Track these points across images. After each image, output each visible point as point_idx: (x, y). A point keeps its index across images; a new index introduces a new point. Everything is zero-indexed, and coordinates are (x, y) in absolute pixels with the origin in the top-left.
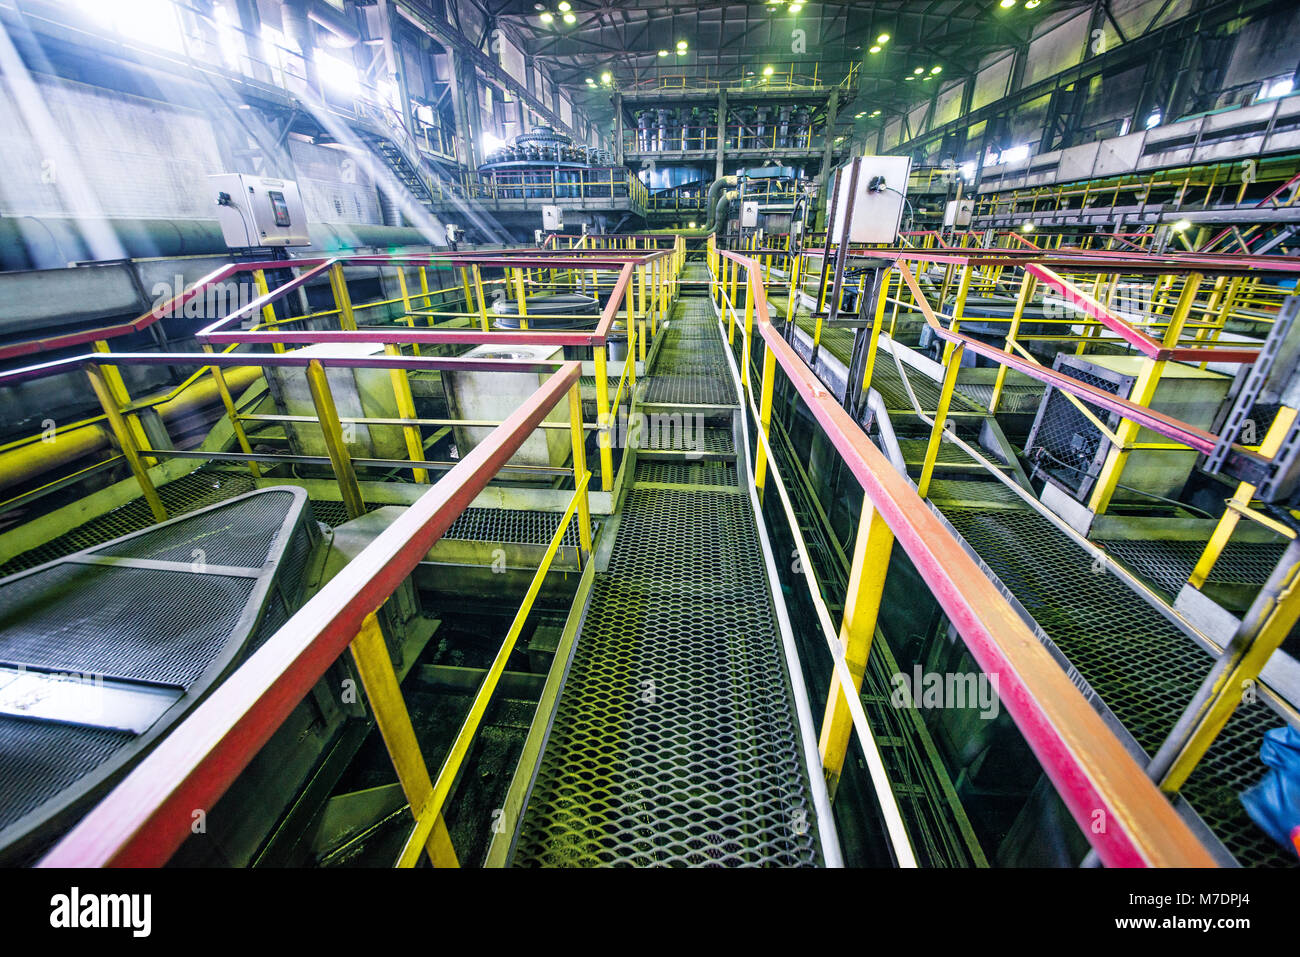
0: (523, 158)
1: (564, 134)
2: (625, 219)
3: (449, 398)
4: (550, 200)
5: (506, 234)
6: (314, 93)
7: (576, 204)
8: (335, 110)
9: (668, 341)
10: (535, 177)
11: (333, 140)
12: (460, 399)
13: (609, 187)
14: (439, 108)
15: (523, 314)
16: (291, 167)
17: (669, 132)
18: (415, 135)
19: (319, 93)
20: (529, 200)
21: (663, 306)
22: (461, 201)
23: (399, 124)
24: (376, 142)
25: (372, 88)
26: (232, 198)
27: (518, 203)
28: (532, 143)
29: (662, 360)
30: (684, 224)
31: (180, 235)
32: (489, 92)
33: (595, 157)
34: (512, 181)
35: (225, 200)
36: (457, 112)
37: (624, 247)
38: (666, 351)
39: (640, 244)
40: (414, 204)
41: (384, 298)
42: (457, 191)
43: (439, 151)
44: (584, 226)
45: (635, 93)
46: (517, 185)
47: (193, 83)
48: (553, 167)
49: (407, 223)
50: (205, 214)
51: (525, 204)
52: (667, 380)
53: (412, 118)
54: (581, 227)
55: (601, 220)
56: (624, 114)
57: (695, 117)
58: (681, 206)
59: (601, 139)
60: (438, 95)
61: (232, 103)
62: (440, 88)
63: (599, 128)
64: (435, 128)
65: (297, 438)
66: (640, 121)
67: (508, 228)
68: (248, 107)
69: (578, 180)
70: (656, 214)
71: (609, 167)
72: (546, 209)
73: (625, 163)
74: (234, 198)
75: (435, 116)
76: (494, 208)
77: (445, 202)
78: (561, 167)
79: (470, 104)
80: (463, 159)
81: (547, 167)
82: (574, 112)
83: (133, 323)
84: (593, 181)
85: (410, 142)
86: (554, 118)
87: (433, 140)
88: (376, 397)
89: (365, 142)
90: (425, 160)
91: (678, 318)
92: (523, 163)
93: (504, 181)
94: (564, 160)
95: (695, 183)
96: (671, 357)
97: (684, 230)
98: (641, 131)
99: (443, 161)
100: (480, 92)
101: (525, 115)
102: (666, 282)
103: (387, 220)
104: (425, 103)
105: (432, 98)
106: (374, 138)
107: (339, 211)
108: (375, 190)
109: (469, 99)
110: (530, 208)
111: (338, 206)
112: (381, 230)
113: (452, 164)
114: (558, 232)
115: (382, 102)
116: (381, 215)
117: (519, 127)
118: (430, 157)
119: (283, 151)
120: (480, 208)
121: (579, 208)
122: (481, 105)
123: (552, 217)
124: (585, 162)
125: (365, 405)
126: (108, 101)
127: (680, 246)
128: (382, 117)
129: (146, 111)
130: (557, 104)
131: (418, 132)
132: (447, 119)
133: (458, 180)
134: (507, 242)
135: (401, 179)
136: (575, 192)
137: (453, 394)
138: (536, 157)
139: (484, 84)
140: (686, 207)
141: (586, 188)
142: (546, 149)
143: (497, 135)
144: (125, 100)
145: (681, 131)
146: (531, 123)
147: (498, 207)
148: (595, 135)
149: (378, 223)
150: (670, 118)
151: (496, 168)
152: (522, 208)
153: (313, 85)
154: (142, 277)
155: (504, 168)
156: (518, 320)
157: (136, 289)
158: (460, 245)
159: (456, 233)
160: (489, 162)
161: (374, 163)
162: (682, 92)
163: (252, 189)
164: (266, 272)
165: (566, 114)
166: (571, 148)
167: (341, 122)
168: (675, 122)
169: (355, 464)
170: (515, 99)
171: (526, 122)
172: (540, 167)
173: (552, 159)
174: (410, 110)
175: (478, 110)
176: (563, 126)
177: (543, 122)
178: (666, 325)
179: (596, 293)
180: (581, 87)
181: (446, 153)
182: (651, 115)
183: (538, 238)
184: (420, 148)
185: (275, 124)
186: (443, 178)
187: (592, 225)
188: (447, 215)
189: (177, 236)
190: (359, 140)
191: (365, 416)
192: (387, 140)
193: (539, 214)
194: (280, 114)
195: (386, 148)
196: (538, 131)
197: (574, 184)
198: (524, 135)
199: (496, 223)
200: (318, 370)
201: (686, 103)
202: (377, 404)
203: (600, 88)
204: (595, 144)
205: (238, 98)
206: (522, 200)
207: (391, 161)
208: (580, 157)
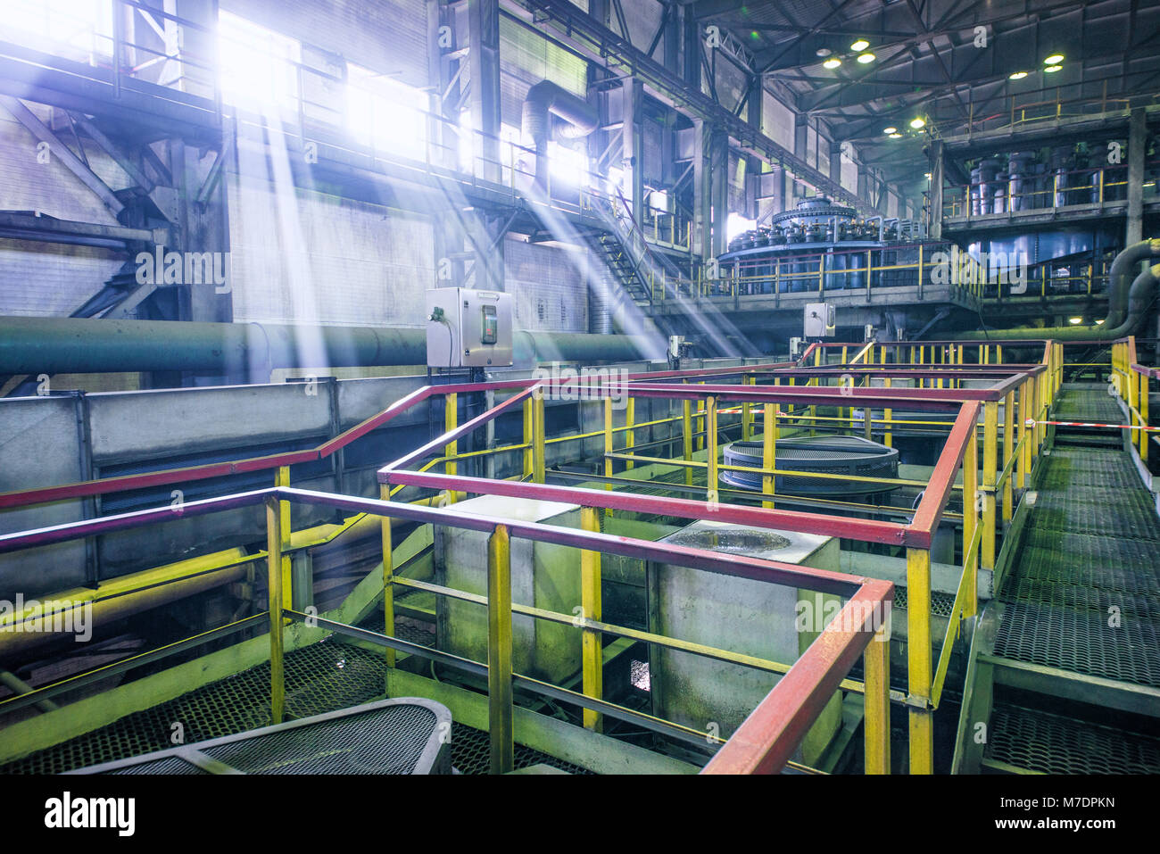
0: (782, 241)
1: (843, 205)
2: (940, 316)
3: (652, 595)
4: (817, 294)
5: (743, 340)
6: (540, 189)
7: (859, 298)
8: (559, 205)
9: (1038, 532)
10: (795, 264)
11: (551, 238)
12: (666, 598)
13: (916, 270)
14: (676, 191)
15: (768, 468)
16: (502, 269)
17: (1027, 182)
18: (643, 224)
19: (544, 188)
20: (783, 296)
21: (1025, 467)
22: (689, 301)
23: (626, 214)
24: (597, 236)
25: (601, 176)
26: (445, 313)
27: (766, 301)
28: (795, 220)
29: (1029, 570)
30: (1059, 319)
31: (379, 343)
32: (742, 164)
33: (894, 230)
34: (761, 272)
35: (438, 315)
36: (697, 193)
37: (938, 360)
38: (1035, 553)
39: (970, 355)
40: (628, 307)
41: (579, 429)
42: (684, 288)
43: (668, 240)
44: (869, 327)
45: (967, 137)
46: (767, 277)
47: (427, 189)
48: (824, 250)
49: (616, 329)
50: (406, 323)
51: (778, 301)
52: (1043, 617)
53: (642, 205)
54: (861, 330)
55: (898, 318)
56: (946, 168)
57: (1079, 157)
58: (1050, 291)
59: (902, 204)
60: (677, 176)
61: (458, 205)
62: (681, 168)
63: (900, 189)
64: (668, 214)
65: (447, 619)
66: (973, 173)
67: (748, 334)
68: (472, 208)
69: (863, 264)
70: (1000, 306)
71: (916, 243)
72: (810, 308)
73: (945, 234)
74: (447, 314)
75: (670, 201)
76: (731, 307)
77: (667, 302)
78: (836, 249)
79: (716, 182)
80: (697, 248)
81: (814, 250)
82: (862, 172)
83: (319, 448)
84: (887, 264)
85: (636, 234)
86: (831, 185)
87: (663, 229)
88: (554, 578)
89: (585, 238)
90: (651, 254)
91: (1055, 488)
92: (780, 247)
93: (750, 272)
94: (842, 238)
95: (1080, 255)
96: (1046, 564)
97: (1060, 330)
98: (975, 188)
99: (671, 253)
100: (731, 165)
101: (789, 185)
102: (1030, 422)
103: (593, 327)
104: (659, 186)
105: (669, 180)
106: (595, 233)
107: (541, 317)
108: (585, 291)
109: (715, 176)
110: (783, 306)
111: (541, 311)
112: (585, 339)
113: (683, 256)
114: (825, 339)
115: (610, 190)
116: (586, 320)
117: (778, 202)
118: (658, 250)
119: (497, 253)
120: (713, 309)
121: (863, 302)
122: (730, 181)
123: (818, 318)
124: (876, 239)
125: (538, 587)
126: (348, 210)
127: (1053, 357)
128: (608, 208)
129: (378, 218)
130: (836, 167)
131: (646, 221)
132: (684, 202)
133: (687, 274)
134: (745, 353)
135: (618, 278)
136: (855, 281)
137: (658, 590)
138: (801, 239)
139: (737, 155)
140: (1062, 292)
141: (874, 274)
142: (817, 228)
143: (746, 216)
144: (363, 208)
145: (1052, 180)
146: (795, 195)
147: (737, 307)
148: (893, 200)
149: (582, 330)
150: (1029, 162)
151: (741, 257)
152: (772, 306)
153: (541, 180)
154: (340, 396)
155: (752, 256)
156: (761, 475)
157: (331, 409)
158: (684, 362)
159: (680, 347)
160: (732, 250)
161: (590, 260)
162: (1054, 124)
163: (466, 303)
164: (459, 395)
165: (849, 179)
166: (854, 221)
167: (564, 218)
168: (1040, 168)
169: (517, 683)
170: (777, 168)
171: (789, 195)
172: (805, 251)
173: (824, 240)
174: (642, 196)
175: (725, 187)
176: (843, 194)
177: (813, 191)
178: (1031, 498)
179: (888, 436)
180: (875, 140)
181: (676, 242)
182: (995, 163)
183: (794, 348)
184: (647, 239)
185: (495, 224)
186: (669, 273)
187: (882, 326)
188: (669, 320)
189: (376, 346)
190: (578, 235)
191: (535, 605)
192: (610, 233)
193: (799, 313)
194: (501, 213)
195: (607, 243)
196: (806, 205)
197: (855, 270)
198: (784, 212)
199: (729, 326)
200: (502, 539)
201: (1062, 139)
202: (554, 587)
203: (907, 136)
204: (892, 213)
205: (464, 199)
206: (773, 296)
207: (610, 257)
208: (870, 233)
